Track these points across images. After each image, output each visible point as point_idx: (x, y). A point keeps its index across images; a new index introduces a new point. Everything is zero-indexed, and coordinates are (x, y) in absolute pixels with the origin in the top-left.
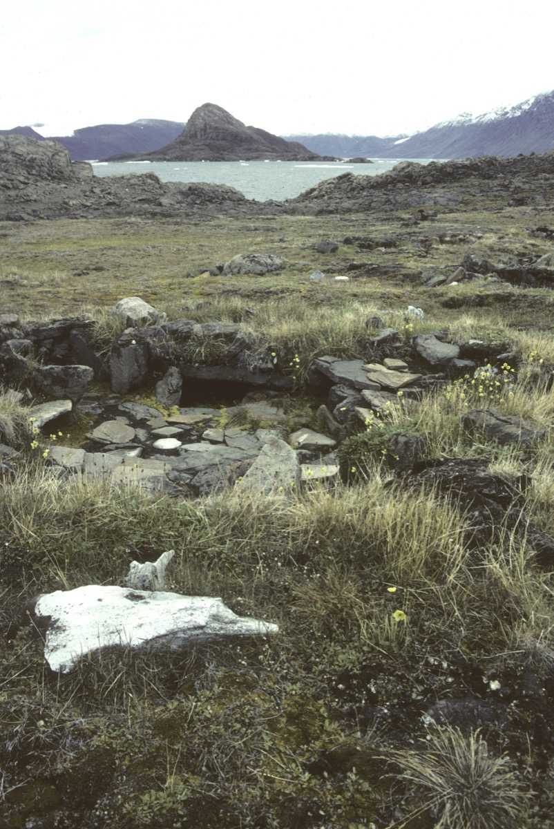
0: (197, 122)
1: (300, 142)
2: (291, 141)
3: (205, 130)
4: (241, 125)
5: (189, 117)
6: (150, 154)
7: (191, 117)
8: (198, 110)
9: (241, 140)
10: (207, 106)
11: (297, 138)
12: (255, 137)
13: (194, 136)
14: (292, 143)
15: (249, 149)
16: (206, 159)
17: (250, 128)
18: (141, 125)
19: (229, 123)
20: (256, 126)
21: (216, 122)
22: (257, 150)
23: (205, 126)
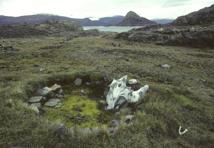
0: (128, 16)
1: (155, 21)
2: (152, 21)
3: (130, 18)
4: (139, 16)
5: (126, 15)
6: (116, 25)
7: (127, 15)
8: (128, 13)
9: (139, 21)
10: (131, 12)
11: (154, 20)
12: (143, 20)
13: (127, 20)
14: (153, 21)
15: (141, 23)
16: (129, 26)
17: (142, 17)
18: (115, 17)
19: (136, 16)
20: (143, 17)
21: (133, 16)
22: (143, 23)
23: (130, 17)
